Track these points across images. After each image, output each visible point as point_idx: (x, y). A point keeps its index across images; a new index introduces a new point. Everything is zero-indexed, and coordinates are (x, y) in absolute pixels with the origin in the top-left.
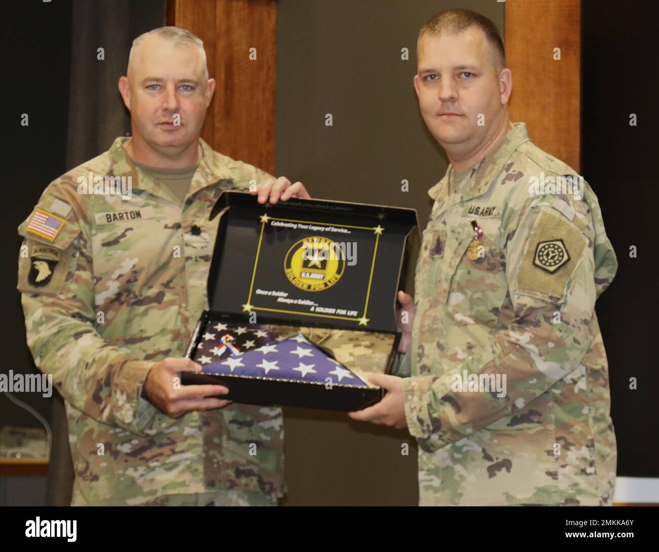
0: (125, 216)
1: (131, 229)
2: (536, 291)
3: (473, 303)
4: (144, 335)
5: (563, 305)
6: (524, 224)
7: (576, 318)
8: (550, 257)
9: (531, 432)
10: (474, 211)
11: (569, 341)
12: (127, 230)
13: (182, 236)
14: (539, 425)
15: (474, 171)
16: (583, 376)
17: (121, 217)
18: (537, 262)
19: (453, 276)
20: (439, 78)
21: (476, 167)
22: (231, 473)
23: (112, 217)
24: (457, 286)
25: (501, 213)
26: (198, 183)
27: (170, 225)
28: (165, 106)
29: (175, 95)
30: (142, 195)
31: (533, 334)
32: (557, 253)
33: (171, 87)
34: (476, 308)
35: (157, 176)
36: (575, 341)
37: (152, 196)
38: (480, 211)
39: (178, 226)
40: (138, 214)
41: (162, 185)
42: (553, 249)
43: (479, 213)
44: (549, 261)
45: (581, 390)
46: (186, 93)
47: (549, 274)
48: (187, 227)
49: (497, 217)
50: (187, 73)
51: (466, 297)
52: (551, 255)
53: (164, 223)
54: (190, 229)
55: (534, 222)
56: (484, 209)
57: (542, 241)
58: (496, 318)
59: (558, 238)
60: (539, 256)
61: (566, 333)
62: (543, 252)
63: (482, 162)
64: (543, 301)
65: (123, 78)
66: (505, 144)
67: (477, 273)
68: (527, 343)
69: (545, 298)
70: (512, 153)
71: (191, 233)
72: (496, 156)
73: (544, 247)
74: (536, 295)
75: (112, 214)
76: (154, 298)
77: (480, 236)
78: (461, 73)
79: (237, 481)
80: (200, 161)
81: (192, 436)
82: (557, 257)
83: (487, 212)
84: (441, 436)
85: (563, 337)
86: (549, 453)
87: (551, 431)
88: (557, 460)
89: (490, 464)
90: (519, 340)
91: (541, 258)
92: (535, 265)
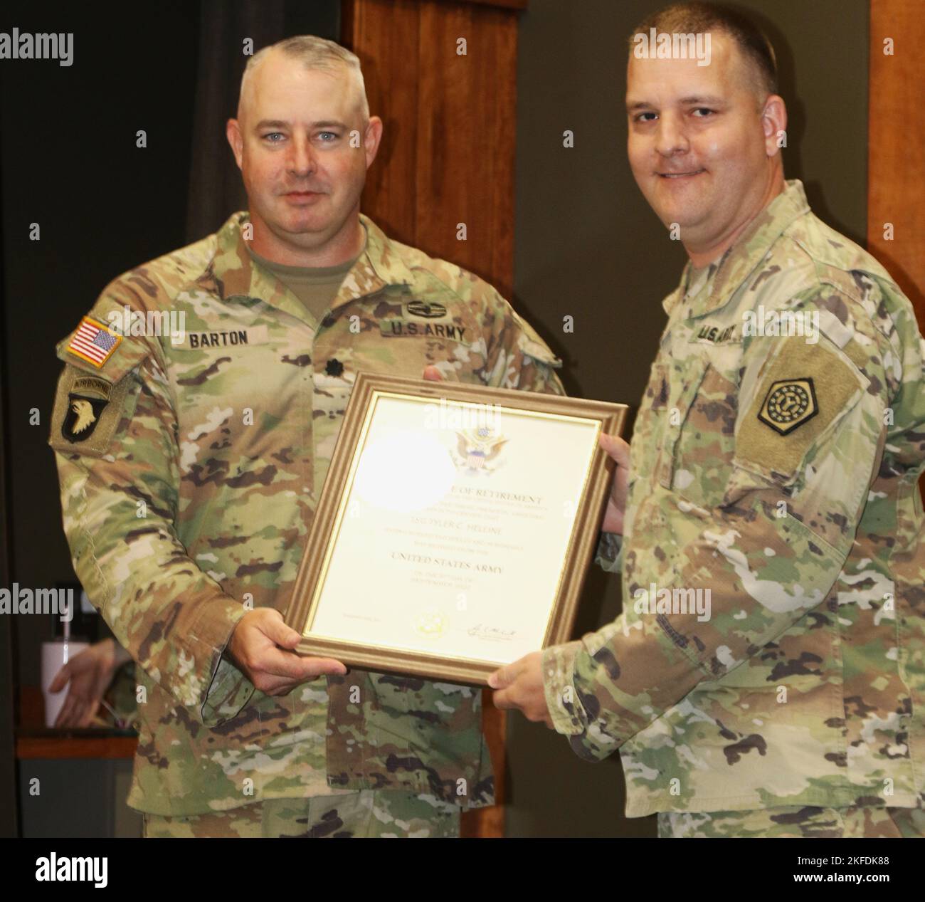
0: (221, 338)
1: (228, 359)
2: (754, 462)
3: (706, 485)
4: (239, 534)
5: (795, 489)
6: (762, 351)
7: (822, 512)
8: (785, 407)
10: (708, 335)
11: (800, 547)
12: (220, 361)
13: (311, 377)
14: (818, 677)
15: (713, 269)
17: (214, 341)
18: (765, 414)
20: (658, 118)
21: (717, 262)
22: (379, 762)
23: (200, 340)
24: (684, 460)
26: (348, 291)
27: (293, 357)
28: (291, 165)
29: (307, 150)
30: (254, 308)
31: (740, 532)
32: (799, 402)
33: (300, 136)
34: (712, 495)
35: (283, 277)
36: (813, 547)
37: (270, 309)
38: (717, 335)
39: (304, 360)
40: (243, 337)
41: (288, 292)
42: (793, 395)
43: (716, 338)
44: (784, 414)
45: (885, 620)
46: (326, 144)
47: (778, 435)
48: (321, 361)
49: (737, 342)
50: (325, 111)
52: (789, 403)
53: (283, 352)
54: (325, 365)
55: (776, 347)
56: (723, 332)
57: (780, 378)
59: (806, 376)
60: (770, 404)
61: (797, 533)
62: (777, 398)
63: (726, 256)
64: (763, 479)
65: (232, 122)
66: (765, 225)
67: (709, 435)
68: (730, 547)
69: (765, 474)
70: (776, 241)
71: (325, 372)
72: (748, 245)
73: (780, 390)
74: (754, 468)
75: (199, 334)
76: (259, 476)
78: (695, 109)
79: (389, 776)
80: (360, 255)
81: (315, 704)
82: (797, 407)
83: (725, 335)
84: (602, 726)
85: (791, 541)
86: (831, 723)
87: (836, 686)
88: (845, 733)
89: (731, 742)
90: (716, 542)
91: (772, 408)
92: (760, 418)
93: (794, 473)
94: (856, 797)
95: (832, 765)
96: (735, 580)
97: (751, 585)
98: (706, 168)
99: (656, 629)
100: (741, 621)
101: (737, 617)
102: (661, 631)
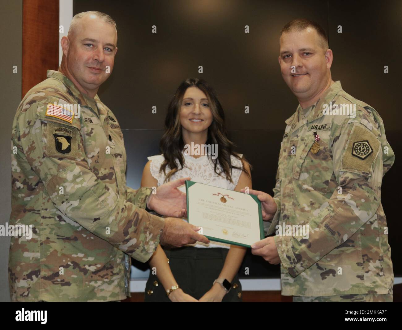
0: (87, 120)
2: (355, 169)
3: (313, 178)
5: (370, 178)
6: (344, 133)
8: (361, 151)
9: (348, 252)
10: (314, 128)
11: (372, 199)
12: (92, 129)
14: (353, 248)
15: (313, 106)
16: (376, 220)
18: (354, 153)
19: (303, 164)
20: (291, 57)
21: (315, 104)
24: (305, 169)
25: (331, 127)
31: (353, 194)
32: (366, 148)
34: (315, 181)
36: (375, 199)
38: (318, 127)
40: (91, 121)
42: (363, 146)
44: (361, 152)
45: (375, 228)
47: (361, 160)
49: (328, 129)
51: (310, 175)
52: (362, 149)
54: (108, 137)
55: (351, 131)
56: (320, 126)
57: (356, 141)
58: (326, 187)
59: (365, 140)
61: (371, 194)
62: (357, 148)
63: (318, 101)
64: (358, 175)
66: (331, 91)
67: (316, 161)
68: (349, 200)
69: (360, 173)
70: (335, 96)
72: (326, 98)
73: (357, 145)
74: (355, 171)
76: (107, 176)
77: (318, 140)
78: (304, 53)
82: (365, 150)
83: (322, 127)
84: (302, 264)
85: (369, 196)
86: (359, 264)
87: (360, 251)
88: (363, 268)
89: (322, 271)
90: (344, 199)
91: (356, 151)
92: (353, 155)
93: (370, 172)
94: (368, 291)
95: (359, 279)
96: (352, 211)
97: (357, 213)
98: (308, 73)
99: (325, 230)
100: (353, 225)
101: (352, 224)
102: (327, 231)
